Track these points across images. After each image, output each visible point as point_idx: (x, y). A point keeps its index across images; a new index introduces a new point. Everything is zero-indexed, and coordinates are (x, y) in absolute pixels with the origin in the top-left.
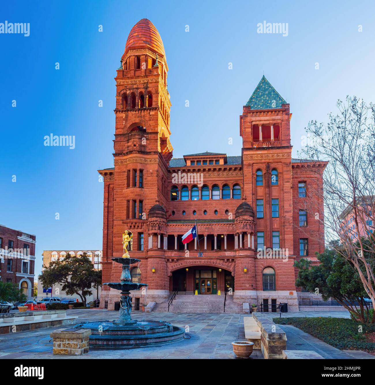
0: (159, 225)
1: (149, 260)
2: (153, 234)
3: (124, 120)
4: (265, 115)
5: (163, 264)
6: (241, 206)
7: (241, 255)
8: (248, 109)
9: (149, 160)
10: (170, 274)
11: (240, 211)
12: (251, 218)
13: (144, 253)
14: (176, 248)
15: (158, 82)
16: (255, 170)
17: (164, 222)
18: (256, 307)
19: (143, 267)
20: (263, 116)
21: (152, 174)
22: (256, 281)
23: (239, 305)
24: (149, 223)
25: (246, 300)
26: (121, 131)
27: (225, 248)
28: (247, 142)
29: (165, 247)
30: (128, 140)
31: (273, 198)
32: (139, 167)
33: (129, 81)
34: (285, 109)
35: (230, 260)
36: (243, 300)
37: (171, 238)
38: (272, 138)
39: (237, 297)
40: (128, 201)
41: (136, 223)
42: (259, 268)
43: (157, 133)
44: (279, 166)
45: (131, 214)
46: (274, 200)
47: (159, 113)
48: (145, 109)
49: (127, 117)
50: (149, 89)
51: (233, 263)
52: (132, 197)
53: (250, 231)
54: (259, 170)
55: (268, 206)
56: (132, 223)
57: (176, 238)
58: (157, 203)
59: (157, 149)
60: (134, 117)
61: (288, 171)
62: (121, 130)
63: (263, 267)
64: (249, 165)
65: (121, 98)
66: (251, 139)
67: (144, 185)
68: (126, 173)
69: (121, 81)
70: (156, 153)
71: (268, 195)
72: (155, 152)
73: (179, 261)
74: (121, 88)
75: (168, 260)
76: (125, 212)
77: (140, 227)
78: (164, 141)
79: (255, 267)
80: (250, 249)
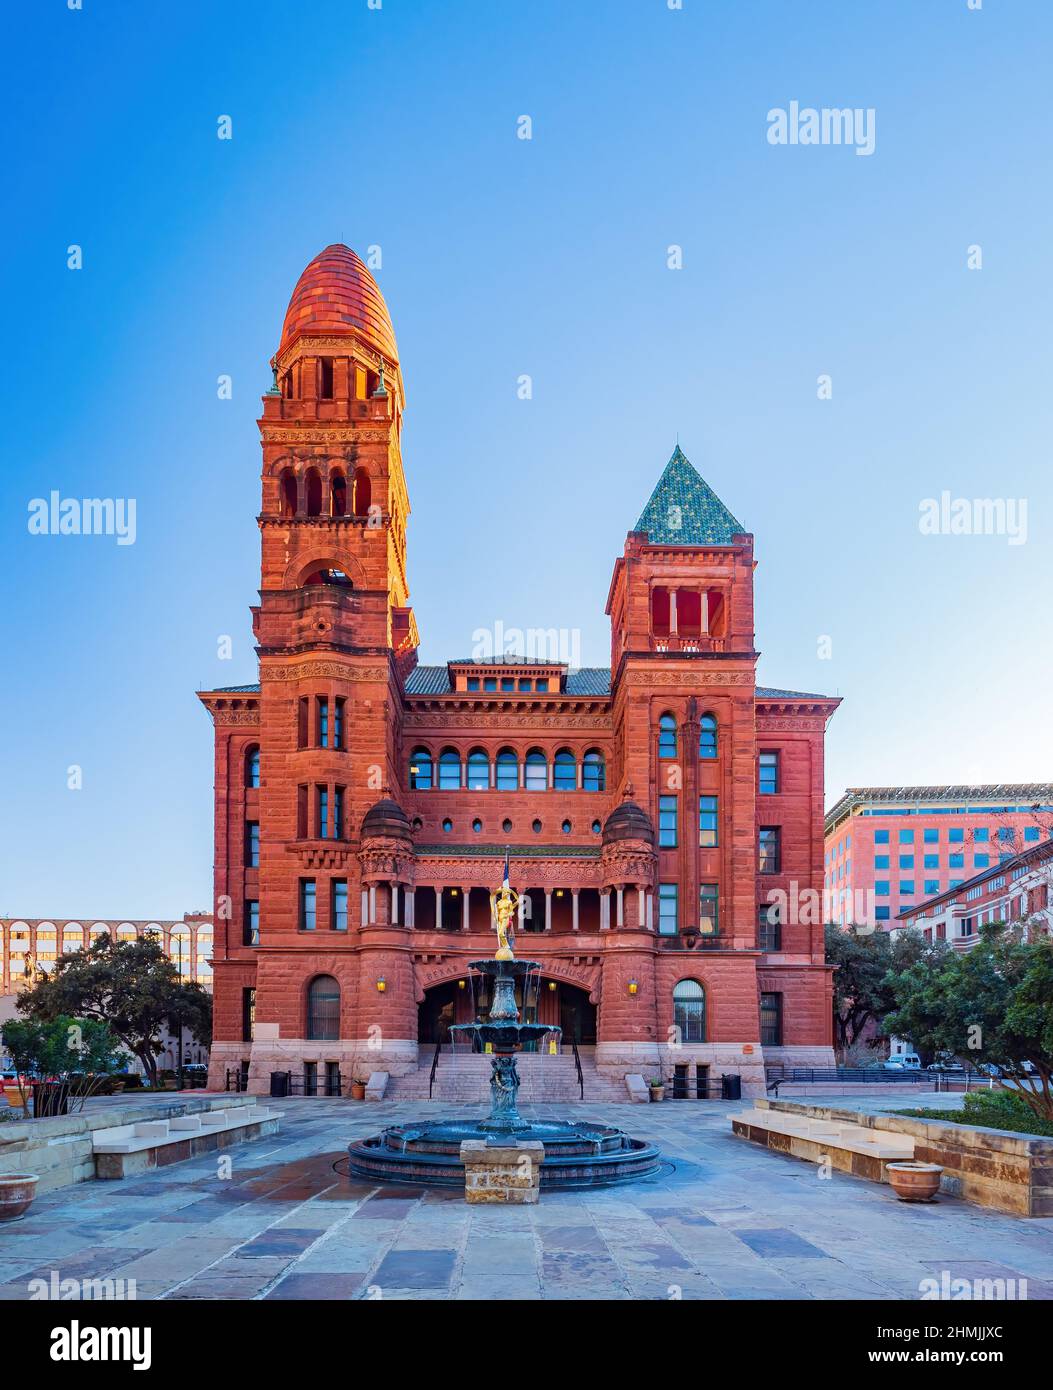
0: (394, 860)
1: (365, 955)
2: (377, 884)
3: (286, 548)
4: (687, 561)
5: (407, 967)
6: (620, 813)
7: (622, 945)
8: (641, 543)
9: (361, 671)
10: (421, 997)
11: (619, 826)
12: (648, 847)
13: (350, 937)
14: (439, 924)
15: (387, 443)
16: (656, 715)
17: (406, 850)
18: (660, 1085)
19: (348, 975)
20: (682, 564)
21: (370, 711)
22: (657, 1017)
23: (614, 1079)
24: (365, 853)
25: (636, 1068)
26: (280, 583)
27: (576, 925)
28: (637, 634)
29: (410, 922)
30: (301, 610)
31: (704, 792)
32: (334, 690)
33: (302, 434)
34: (740, 549)
35: (590, 960)
36: (626, 1068)
37: (425, 895)
38: (704, 627)
39: (606, 1058)
40: (304, 788)
41: (326, 852)
42: (666, 982)
43: (385, 594)
44: (722, 707)
45: (311, 825)
46: (704, 799)
47: (390, 534)
48: (348, 522)
49: (295, 539)
50: (361, 462)
51: (597, 969)
52: (313, 776)
53: (644, 882)
54: (667, 714)
55: (692, 814)
56: (315, 851)
57: (439, 897)
58: (387, 796)
59: (385, 640)
60: (315, 541)
61: (745, 722)
62: (278, 578)
63: (676, 980)
64: (643, 699)
65: (276, 482)
66: (648, 628)
67: (348, 744)
68: (296, 707)
69: (278, 432)
70: (381, 651)
71: (691, 786)
72: (379, 650)
73: (448, 960)
74: (277, 452)
75: (418, 957)
76: (294, 820)
77: (337, 863)
78: (402, 619)
79: (655, 979)
80: (643, 931)
